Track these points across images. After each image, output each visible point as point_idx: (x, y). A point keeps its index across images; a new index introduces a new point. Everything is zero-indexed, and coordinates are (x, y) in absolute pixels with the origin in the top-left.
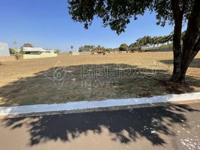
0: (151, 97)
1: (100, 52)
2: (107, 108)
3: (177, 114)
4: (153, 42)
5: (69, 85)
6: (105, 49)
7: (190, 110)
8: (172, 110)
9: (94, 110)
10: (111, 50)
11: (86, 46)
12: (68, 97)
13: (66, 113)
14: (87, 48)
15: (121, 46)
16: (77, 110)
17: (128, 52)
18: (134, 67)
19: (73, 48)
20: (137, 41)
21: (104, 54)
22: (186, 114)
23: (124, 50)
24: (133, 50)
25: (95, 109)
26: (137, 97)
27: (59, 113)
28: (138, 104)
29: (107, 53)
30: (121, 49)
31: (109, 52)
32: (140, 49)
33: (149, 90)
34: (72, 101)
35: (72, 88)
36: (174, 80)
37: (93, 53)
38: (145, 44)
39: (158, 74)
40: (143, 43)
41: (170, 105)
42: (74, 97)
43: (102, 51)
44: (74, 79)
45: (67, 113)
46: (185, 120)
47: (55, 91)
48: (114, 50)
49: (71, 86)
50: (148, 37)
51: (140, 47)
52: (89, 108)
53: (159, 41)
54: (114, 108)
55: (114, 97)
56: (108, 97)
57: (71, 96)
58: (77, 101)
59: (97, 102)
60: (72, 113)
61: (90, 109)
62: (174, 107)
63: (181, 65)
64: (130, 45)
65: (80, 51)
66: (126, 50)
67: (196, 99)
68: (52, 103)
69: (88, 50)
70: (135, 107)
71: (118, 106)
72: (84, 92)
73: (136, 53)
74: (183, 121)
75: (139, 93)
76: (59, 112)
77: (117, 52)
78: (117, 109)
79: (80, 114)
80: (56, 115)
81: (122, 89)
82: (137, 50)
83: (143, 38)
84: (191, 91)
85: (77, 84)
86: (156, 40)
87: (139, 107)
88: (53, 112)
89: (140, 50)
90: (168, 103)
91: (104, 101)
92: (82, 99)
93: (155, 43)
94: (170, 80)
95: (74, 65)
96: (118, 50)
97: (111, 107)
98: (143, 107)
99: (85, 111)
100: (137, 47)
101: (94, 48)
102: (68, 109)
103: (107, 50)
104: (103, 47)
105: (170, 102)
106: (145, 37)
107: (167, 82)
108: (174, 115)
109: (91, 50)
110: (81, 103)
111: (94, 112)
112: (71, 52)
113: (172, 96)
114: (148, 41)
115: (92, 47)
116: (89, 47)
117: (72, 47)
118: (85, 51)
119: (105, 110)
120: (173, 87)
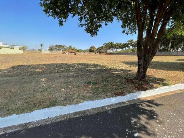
0: (125, 95)
1: (72, 52)
2: (84, 112)
3: (149, 111)
4: (115, 47)
5: (37, 86)
6: (76, 50)
7: (157, 105)
8: (144, 106)
9: (70, 116)
10: (82, 51)
11: (57, 46)
12: (35, 102)
13: (31, 126)
14: (58, 47)
15: (91, 48)
16: (47, 119)
17: (97, 53)
18: (104, 67)
19: (43, 45)
20: (104, 45)
21: (75, 54)
22: (155, 109)
23: (93, 52)
24: (101, 52)
25: (70, 114)
26: (112, 97)
27: (20, 129)
28: (114, 103)
29: (78, 53)
30: (91, 51)
31: (80, 53)
32: (106, 51)
33: (121, 89)
34: (40, 109)
35: (40, 90)
36: (139, 79)
37: (65, 53)
38: (110, 48)
39: (124, 73)
40: (108, 47)
41: (141, 101)
42: (43, 102)
43: (73, 51)
44: (43, 79)
45: (33, 127)
46: (156, 115)
47: (15, 96)
48: (84, 51)
49: (40, 88)
50: (112, 43)
51: (105, 50)
52: (63, 114)
53: (120, 47)
54: (92, 111)
55: (90, 99)
56: (85, 99)
57: (40, 101)
58: (47, 107)
59: (73, 106)
60: (40, 125)
61: (64, 116)
62: (144, 104)
63: (143, 66)
64: (98, 48)
65: (51, 49)
66: (95, 52)
67: (156, 94)
68: (10, 114)
69: (59, 50)
70: (113, 107)
71: (96, 108)
72: (57, 95)
73: (103, 55)
74: (155, 117)
75: (114, 92)
76: (20, 126)
77: (87, 53)
78: (96, 112)
79: (51, 125)
80: (15, 132)
81: (98, 89)
82: (104, 53)
83: (108, 43)
84: (152, 87)
85: (47, 85)
86: (117, 46)
87: (116, 107)
88: (10, 128)
89: (106, 53)
90: (139, 99)
91: (81, 104)
92: (54, 103)
93: (117, 48)
94: (135, 79)
95: (44, 63)
96: (88, 51)
97: (88, 110)
98: (120, 106)
99: (59, 120)
100: (104, 50)
101: (65, 47)
102: (35, 120)
103: (78, 51)
104: (74, 48)
105: (140, 98)
106: (109, 42)
107: (134, 81)
108: (147, 112)
109: (62, 49)
110: (53, 109)
111: (70, 119)
112: (40, 50)
113: (141, 93)
114: (111, 46)
115: (64, 47)
116: (60, 46)
117: (41, 45)
118: (56, 50)
119: (82, 115)
120: (139, 85)
